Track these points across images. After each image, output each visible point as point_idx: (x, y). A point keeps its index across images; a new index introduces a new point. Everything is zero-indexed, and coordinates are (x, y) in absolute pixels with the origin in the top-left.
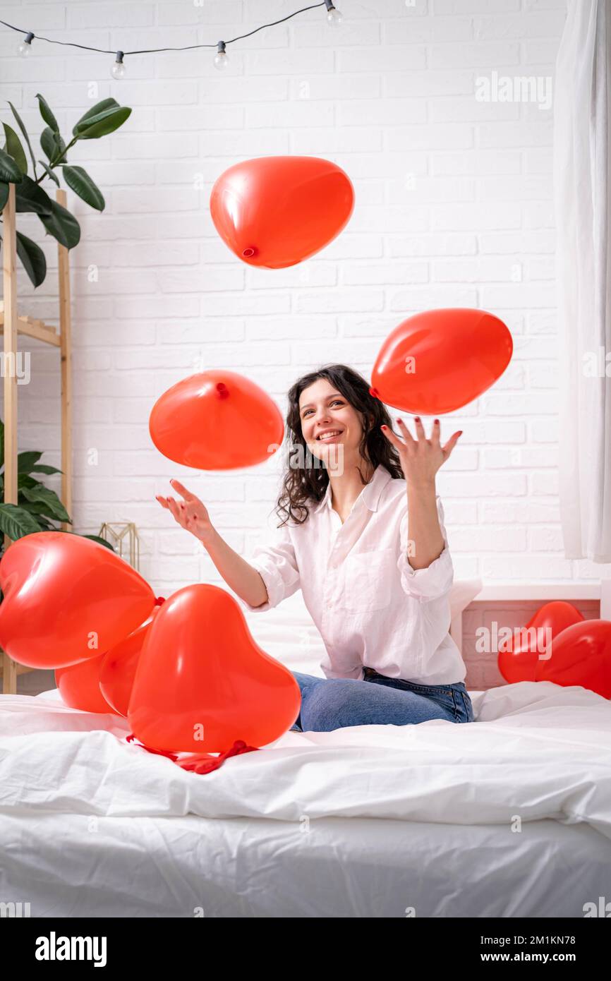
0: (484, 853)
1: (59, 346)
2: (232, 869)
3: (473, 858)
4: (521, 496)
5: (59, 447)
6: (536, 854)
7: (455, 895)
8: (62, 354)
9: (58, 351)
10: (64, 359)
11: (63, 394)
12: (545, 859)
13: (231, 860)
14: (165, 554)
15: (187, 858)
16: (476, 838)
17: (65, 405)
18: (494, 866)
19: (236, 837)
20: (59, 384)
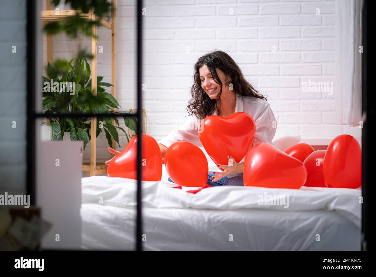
0: (297, 221)
1: (110, 29)
2: (206, 226)
3: (293, 223)
4: (319, 99)
5: (111, 74)
6: (316, 221)
7: (287, 236)
8: (112, 32)
9: (111, 31)
10: (113, 35)
11: (113, 50)
12: (320, 223)
13: (205, 223)
14: (157, 124)
15: (189, 222)
16: (294, 216)
17: (113, 55)
18: (301, 225)
19: (207, 215)
20: (111, 46)
